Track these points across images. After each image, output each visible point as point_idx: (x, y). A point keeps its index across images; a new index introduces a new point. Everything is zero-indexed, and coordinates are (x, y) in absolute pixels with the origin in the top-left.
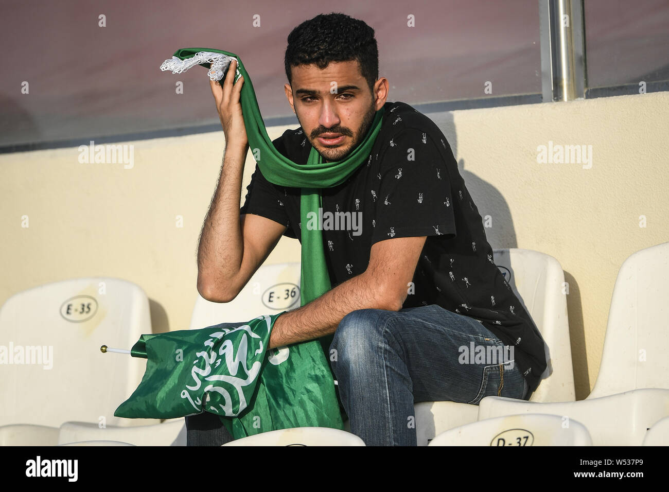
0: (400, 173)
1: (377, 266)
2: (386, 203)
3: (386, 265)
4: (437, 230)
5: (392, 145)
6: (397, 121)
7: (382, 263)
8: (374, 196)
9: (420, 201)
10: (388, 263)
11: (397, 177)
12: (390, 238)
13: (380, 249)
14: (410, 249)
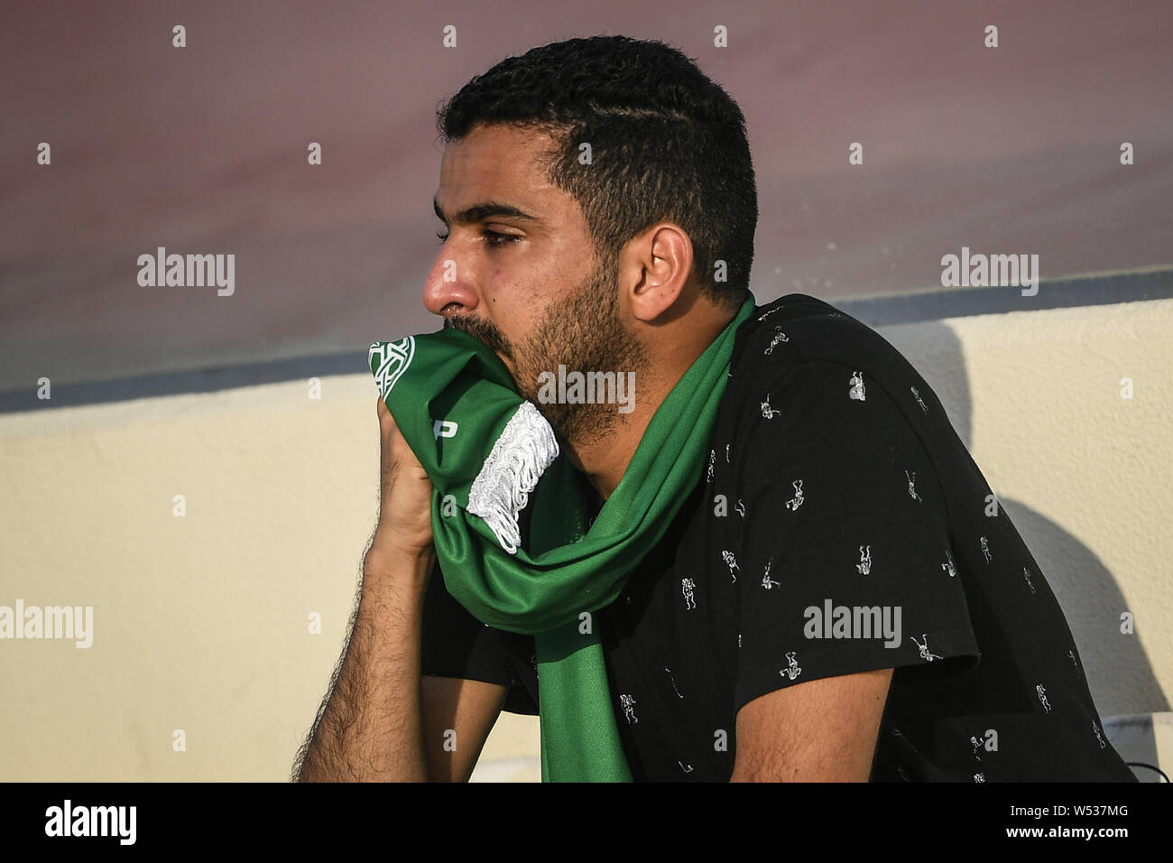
0: (798, 494)
1: (759, 770)
2: (767, 584)
3: (784, 763)
4: (923, 647)
5: (769, 414)
6: (774, 343)
7: (772, 757)
8: (732, 566)
9: (865, 569)
10: (790, 755)
11: (791, 505)
12: (787, 683)
13: (762, 719)
14: (852, 709)
